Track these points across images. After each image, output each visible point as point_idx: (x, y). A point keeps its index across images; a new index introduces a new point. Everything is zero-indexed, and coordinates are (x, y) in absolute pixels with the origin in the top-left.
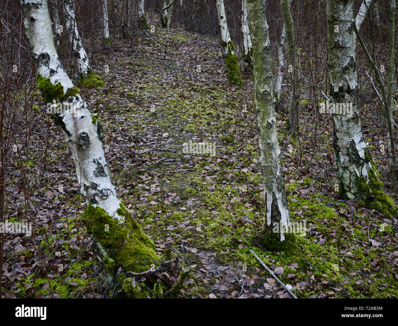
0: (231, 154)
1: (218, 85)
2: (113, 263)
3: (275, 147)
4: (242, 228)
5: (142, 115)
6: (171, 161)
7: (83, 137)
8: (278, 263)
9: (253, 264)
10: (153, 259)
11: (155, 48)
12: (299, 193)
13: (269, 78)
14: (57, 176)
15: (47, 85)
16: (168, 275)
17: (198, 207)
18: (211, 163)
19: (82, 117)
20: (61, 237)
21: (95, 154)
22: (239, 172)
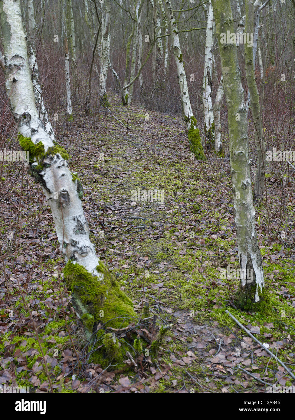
0: (199, 221)
1: (181, 159)
2: (92, 319)
3: (250, 208)
4: (216, 290)
5: (109, 185)
6: (141, 228)
7: (64, 194)
8: (254, 323)
9: (229, 324)
10: (132, 316)
11: (117, 125)
12: (269, 258)
13: (244, 140)
14: (28, 242)
15: (28, 144)
16: (147, 332)
17: (171, 271)
18: (181, 229)
19: (63, 175)
20: (37, 298)
21: (74, 212)
22: (209, 238)
